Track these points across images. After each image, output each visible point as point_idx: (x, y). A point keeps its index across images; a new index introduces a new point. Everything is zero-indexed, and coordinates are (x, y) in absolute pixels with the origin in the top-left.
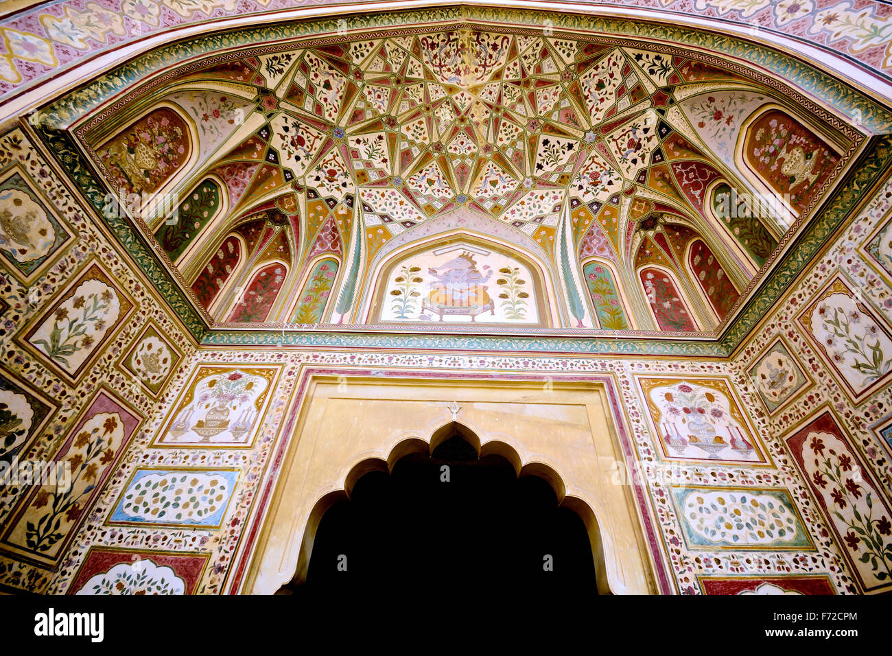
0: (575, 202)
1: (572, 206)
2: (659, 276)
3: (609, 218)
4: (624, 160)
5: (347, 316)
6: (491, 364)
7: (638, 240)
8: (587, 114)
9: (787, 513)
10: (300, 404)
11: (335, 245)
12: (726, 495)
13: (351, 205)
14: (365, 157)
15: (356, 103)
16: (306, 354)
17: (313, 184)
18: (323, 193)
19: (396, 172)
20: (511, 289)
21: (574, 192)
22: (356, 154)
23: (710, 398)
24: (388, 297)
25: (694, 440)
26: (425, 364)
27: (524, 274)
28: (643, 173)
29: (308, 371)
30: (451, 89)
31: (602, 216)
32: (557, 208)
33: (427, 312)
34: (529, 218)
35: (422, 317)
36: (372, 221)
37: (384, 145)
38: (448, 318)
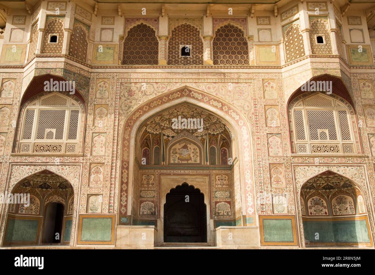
0: (210, 134)
1: (209, 135)
2: (225, 150)
3: (216, 138)
4: (219, 128)
5: (164, 162)
6: (191, 172)
7: (222, 142)
8: (212, 121)
9: (229, 194)
10: (160, 180)
11: (158, 143)
12: (222, 192)
13: (161, 135)
14: (163, 125)
15: (163, 118)
16: (159, 171)
17: (152, 132)
18: (155, 133)
19: (170, 126)
20: (195, 154)
21: (209, 132)
22: (162, 125)
23: (225, 177)
24: (171, 157)
25: (220, 185)
26: (180, 172)
27: (198, 150)
28: (222, 132)
29: (160, 174)
30: (183, 112)
31: (215, 137)
32: (206, 135)
33: (179, 161)
34: (200, 135)
35: (178, 162)
36: (165, 137)
37: (168, 122)
38: (183, 162)
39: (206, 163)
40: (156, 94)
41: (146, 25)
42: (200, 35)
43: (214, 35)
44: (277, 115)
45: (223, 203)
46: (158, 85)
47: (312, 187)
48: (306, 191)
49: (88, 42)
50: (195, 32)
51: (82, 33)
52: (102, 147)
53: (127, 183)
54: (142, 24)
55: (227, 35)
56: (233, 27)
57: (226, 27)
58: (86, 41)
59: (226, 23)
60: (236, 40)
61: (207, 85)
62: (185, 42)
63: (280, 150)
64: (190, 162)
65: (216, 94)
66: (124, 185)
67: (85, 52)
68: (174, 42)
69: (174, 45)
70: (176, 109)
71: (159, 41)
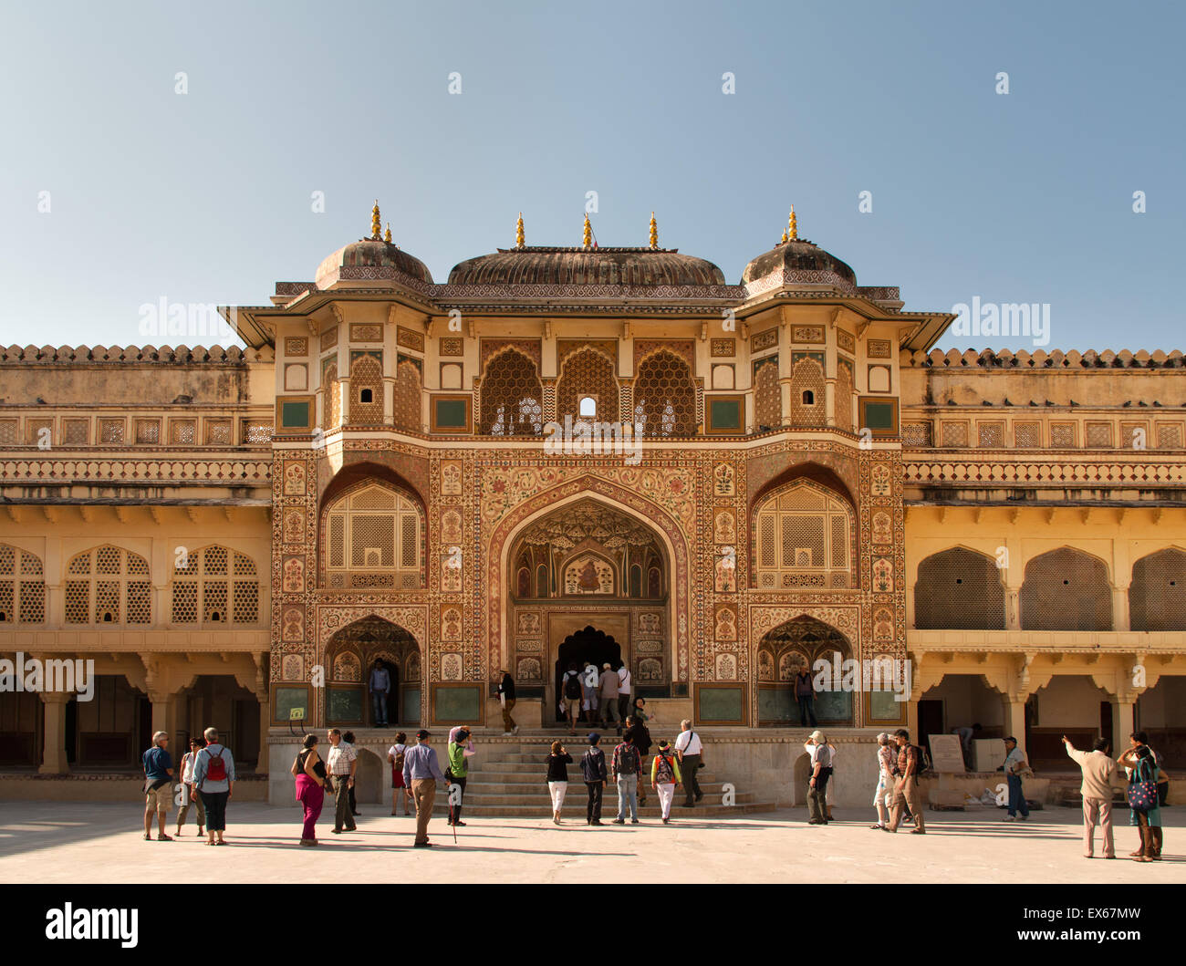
0: (630, 545)
2: (656, 571)
4: (645, 538)
5: (555, 593)
6: (599, 609)
8: (632, 527)
10: (548, 623)
11: (543, 561)
12: (648, 642)
13: (548, 546)
14: (553, 532)
16: (546, 607)
17: (535, 543)
18: (538, 544)
20: (606, 578)
22: (550, 532)
23: (655, 618)
24: (566, 584)
25: (647, 630)
26: (581, 609)
27: (611, 572)
29: (549, 613)
31: (639, 551)
32: (624, 546)
36: (556, 550)
38: (586, 592)
39: (623, 594)
40: (539, 488)
41: (518, 354)
42: (614, 375)
43: (635, 374)
44: (732, 523)
45: (651, 660)
46: (542, 472)
47: (785, 637)
48: (777, 644)
49: (421, 391)
50: (603, 368)
51: (410, 378)
52: (457, 578)
53: (499, 634)
54: (512, 350)
55: (659, 375)
56: (670, 357)
57: (658, 357)
58: (417, 391)
59: (657, 351)
60: (674, 383)
61: (622, 471)
62: (588, 388)
63: (733, 582)
64: (597, 592)
65: (637, 488)
66: (495, 637)
67: (417, 411)
68: (568, 388)
69: (568, 395)
70: (572, 509)
71: (542, 387)
